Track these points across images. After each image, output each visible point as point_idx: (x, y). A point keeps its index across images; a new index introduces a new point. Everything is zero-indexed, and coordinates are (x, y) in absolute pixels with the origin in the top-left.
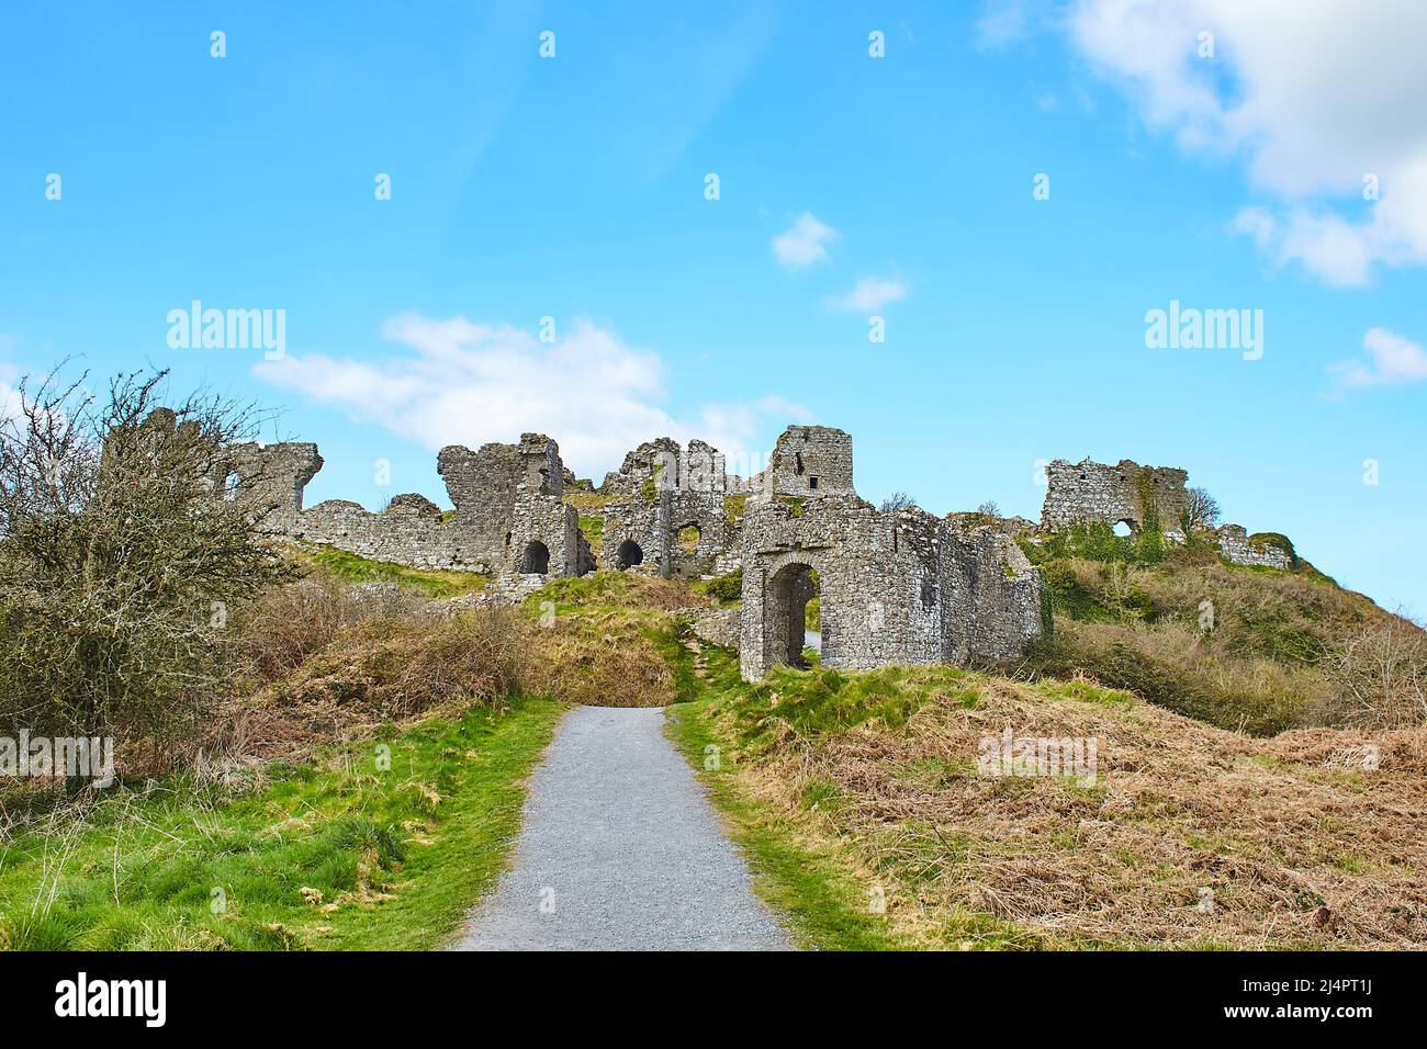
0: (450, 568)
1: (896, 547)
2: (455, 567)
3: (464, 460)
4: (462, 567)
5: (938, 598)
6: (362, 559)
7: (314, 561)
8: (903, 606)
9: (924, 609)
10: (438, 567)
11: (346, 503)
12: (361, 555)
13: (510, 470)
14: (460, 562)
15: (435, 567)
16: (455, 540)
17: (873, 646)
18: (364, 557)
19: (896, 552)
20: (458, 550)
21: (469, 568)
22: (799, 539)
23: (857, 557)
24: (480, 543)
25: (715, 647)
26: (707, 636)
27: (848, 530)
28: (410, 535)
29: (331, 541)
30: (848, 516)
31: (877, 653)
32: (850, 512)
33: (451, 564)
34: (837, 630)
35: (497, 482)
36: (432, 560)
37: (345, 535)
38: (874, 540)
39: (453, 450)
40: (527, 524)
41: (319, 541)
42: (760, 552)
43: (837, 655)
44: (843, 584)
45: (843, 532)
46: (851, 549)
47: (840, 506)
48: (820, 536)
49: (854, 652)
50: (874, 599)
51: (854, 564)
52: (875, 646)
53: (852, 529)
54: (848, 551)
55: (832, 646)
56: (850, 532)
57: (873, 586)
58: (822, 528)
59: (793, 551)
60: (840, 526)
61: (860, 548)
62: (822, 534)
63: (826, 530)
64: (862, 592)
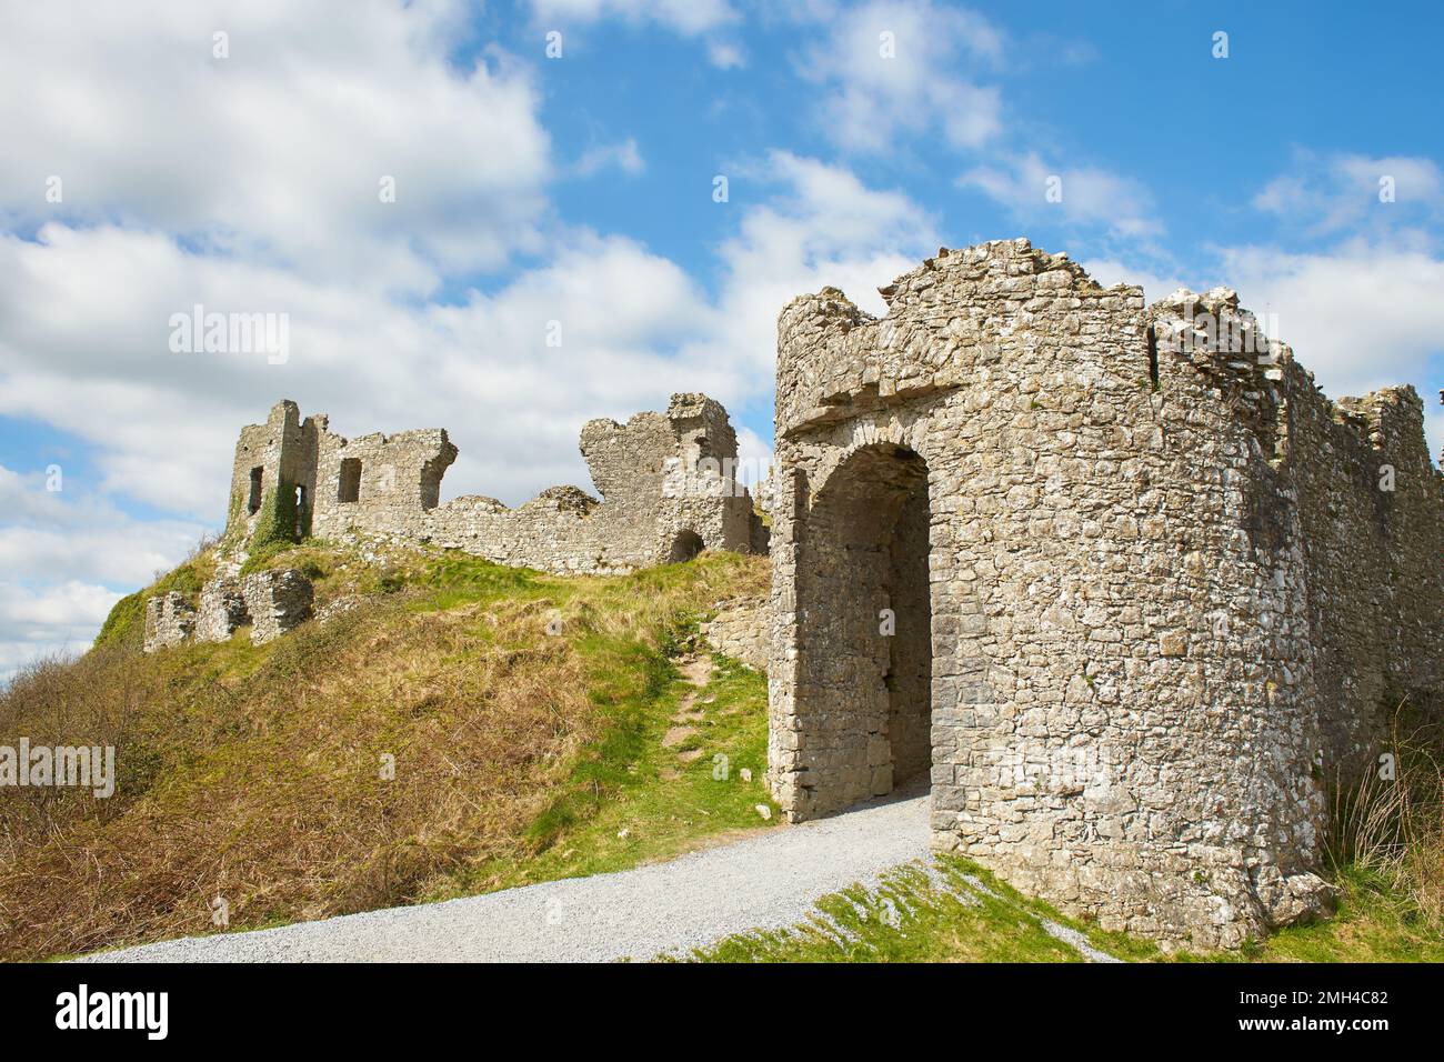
0: (592, 572)
1: (1154, 374)
2: (599, 571)
3: (610, 436)
4: (607, 570)
5: (1296, 526)
6: (493, 564)
7: (429, 568)
8: (1186, 546)
9: (1253, 557)
10: (580, 572)
11: (479, 498)
12: (493, 560)
13: (665, 445)
14: (605, 565)
15: (576, 572)
16: (600, 537)
17: (1092, 668)
18: (496, 562)
19: (1156, 388)
20: (604, 549)
21: (617, 571)
22: (872, 374)
23: (1034, 406)
24: (630, 540)
25: (744, 672)
26: (731, 650)
27: (1004, 332)
28: (548, 533)
29: (460, 545)
30: (1002, 296)
31: (1106, 690)
32: (1009, 283)
33: (595, 567)
34: (979, 620)
35: (649, 461)
36: (572, 564)
37: (476, 536)
38: (1080, 354)
39: (597, 424)
40: (676, 509)
41: (446, 545)
42: (790, 428)
43: (979, 697)
44: (996, 487)
45: (989, 339)
46: (1017, 385)
47: (981, 271)
48: (928, 358)
49: (1032, 686)
50: (1090, 526)
51: (1026, 425)
52: (1098, 668)
53: (1017, 330)
54: (1007, 391)
55: (964, 670)
56: (1012, 338)
57: (1087, 488)
58: (932, 337)
59: (865, 413)
60: (982, 323)
61: (1043, 380)
62: (932, 352)
63: (942, 338)
64: (1053, 508)
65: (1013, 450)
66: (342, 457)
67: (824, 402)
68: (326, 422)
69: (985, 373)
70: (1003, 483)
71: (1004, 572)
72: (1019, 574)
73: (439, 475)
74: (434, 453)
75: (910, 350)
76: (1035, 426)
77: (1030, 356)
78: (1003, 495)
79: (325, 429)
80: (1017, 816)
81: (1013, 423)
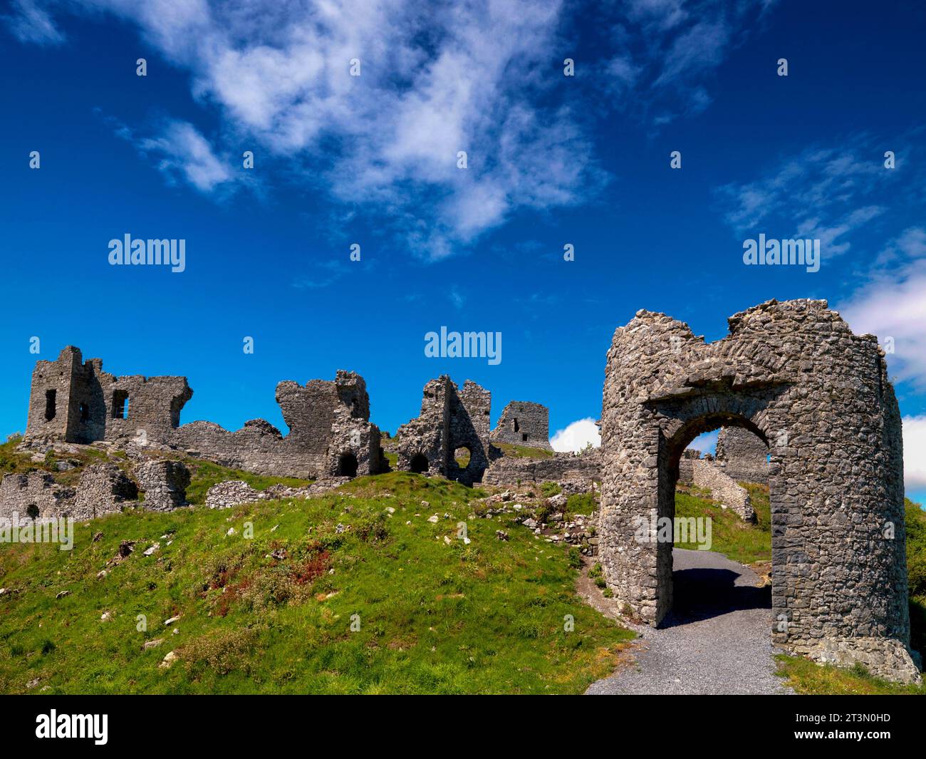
3: (295, 392)
13: (329, 400)
16: (288, 453)
22: (729, 370)
24: (307, 455)
27: (815, 354)
29: (198, 451)
30: (814, 332)
32: (818, 325)
34: (799, 517)
37: (208, 446)
38: (852, 371)
40: (340, 440)
41: (189, 451)
42: (652, 398)
43: (800, 559)
44: (810, 443)
45: (807, 357)
46: (822, 386)
47: (803, 316)
48: (769, 364)
49: (829, 554)
50: (855, 468)
51: (827, 409)
52: (858, 546)
53: (822, 354)
54: (817, 389)
55: (790, 545)
56: (820, 358)
57: (854, 447)
58: (772, 352)
59: (710, 393)
60: (802, 347)
61: (836, 384)
62: (772, 361)
63: (778, 354)
64: (839, 457)
65: (820, 423)
66: (114, 388)
67: (688, 383)
68: (101, 364)
69: (805, 377)
70: (814, 442)
71: (814, 491)
72: (821, 493)
73: (181, 405)
74: (178, 392)
75: (757, 359)
76: (831, 410)
77: (829, 369)
78: (813, 448)
79: (100, 369)
80: (819, 624)
81: (819, 407)
